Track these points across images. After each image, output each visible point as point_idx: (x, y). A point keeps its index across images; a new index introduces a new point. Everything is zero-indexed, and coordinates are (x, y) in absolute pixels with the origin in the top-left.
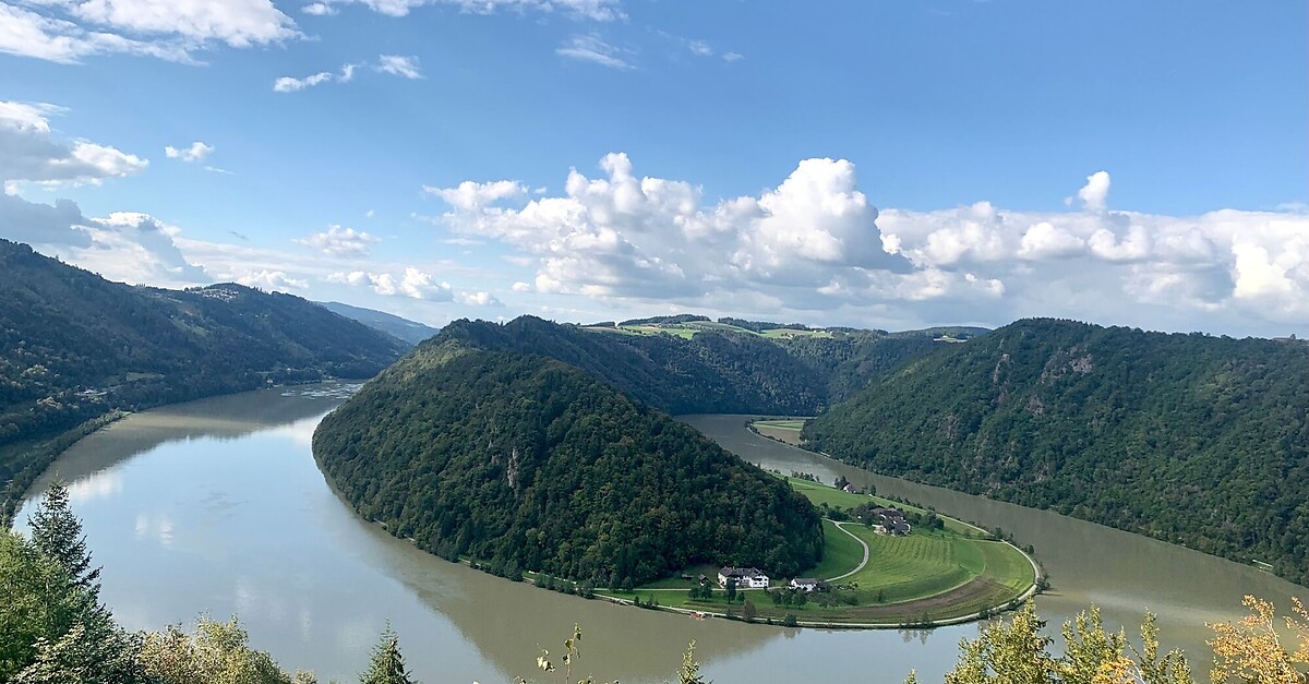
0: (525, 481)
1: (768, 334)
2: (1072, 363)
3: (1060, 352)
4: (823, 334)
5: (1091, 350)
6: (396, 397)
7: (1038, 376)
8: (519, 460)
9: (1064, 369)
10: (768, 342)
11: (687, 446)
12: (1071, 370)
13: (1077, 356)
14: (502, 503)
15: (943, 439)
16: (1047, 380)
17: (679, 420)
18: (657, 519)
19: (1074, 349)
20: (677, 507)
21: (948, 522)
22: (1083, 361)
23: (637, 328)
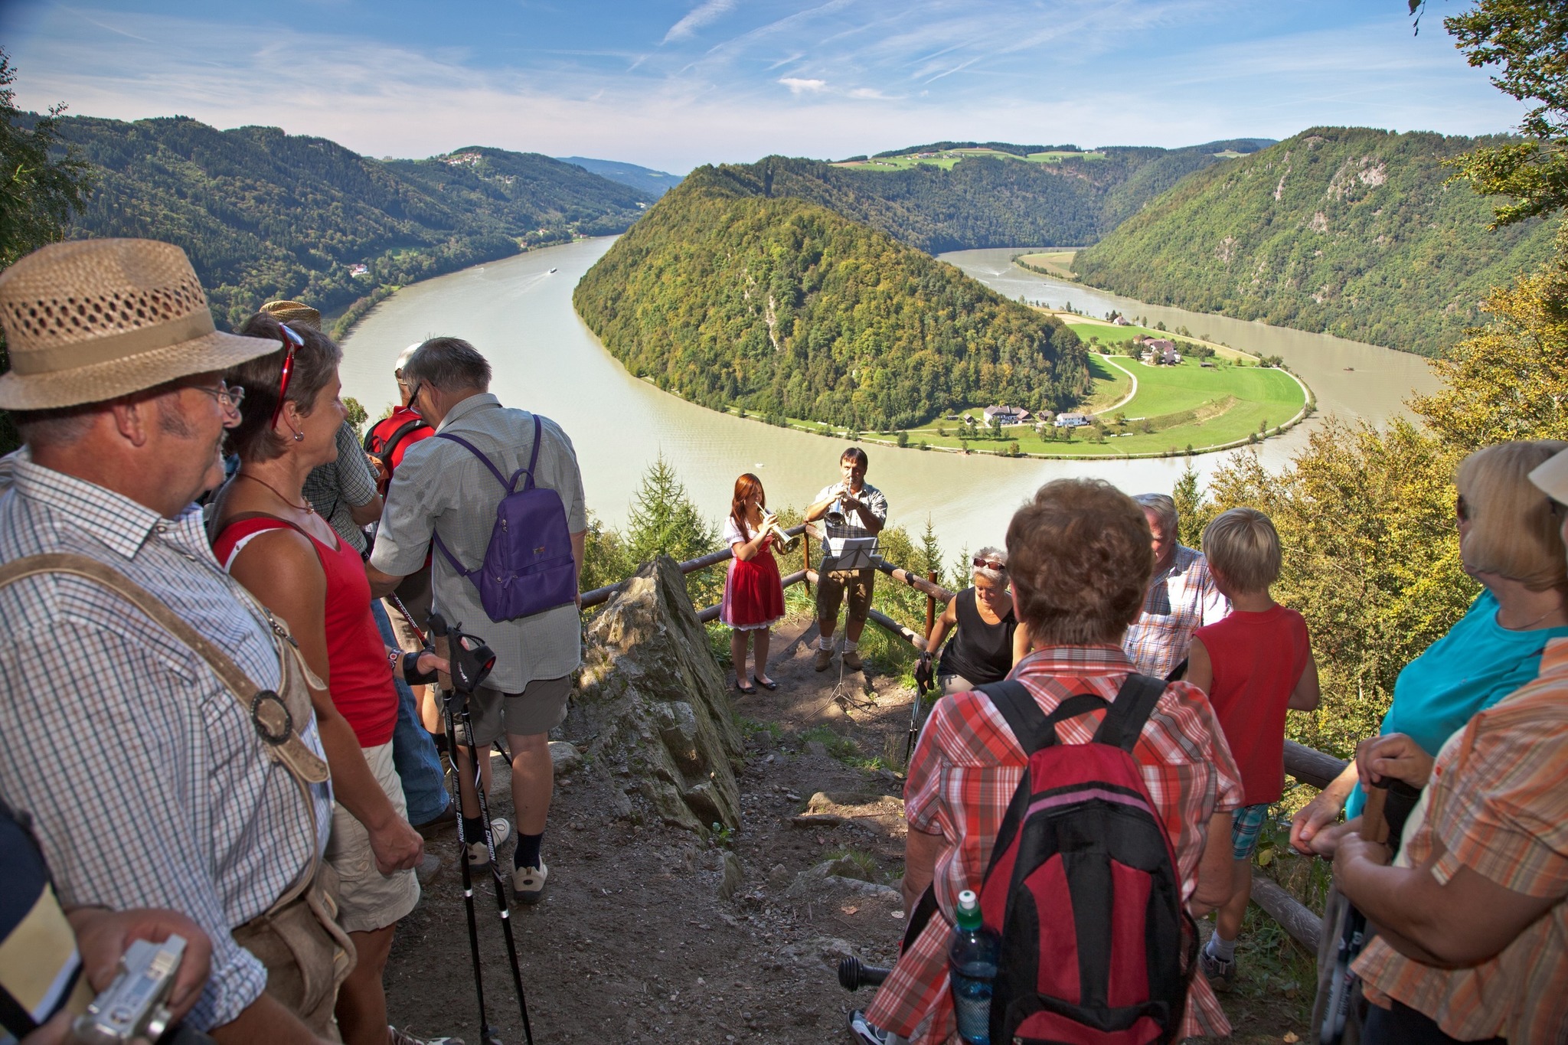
0: (786, 329)
1: (1033, 158)
2: (1361, 176)
3: (1349, 163)
4: (1096, 155)
5: (1383, 160)
6: (648, 252)
7: (1324, 190)
8: (776, 310)
9: (1353, 182)
10: (1034, 166)
11: (948, 289)
12: (1359, 185)
13: (1368, 166)
14: (764, 354)
15: (1220, 264)
16: (1333, 195)
17: (942, 258)
18: (920, 364)
19: (1364, 160)
20: (939, 351)
21: (1220, 351)
22: (1374, 173)
23: (892, 160)
